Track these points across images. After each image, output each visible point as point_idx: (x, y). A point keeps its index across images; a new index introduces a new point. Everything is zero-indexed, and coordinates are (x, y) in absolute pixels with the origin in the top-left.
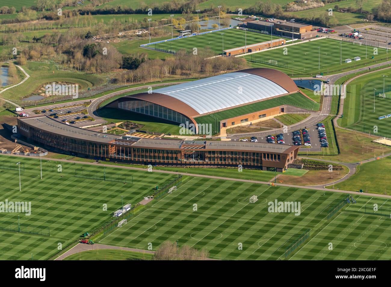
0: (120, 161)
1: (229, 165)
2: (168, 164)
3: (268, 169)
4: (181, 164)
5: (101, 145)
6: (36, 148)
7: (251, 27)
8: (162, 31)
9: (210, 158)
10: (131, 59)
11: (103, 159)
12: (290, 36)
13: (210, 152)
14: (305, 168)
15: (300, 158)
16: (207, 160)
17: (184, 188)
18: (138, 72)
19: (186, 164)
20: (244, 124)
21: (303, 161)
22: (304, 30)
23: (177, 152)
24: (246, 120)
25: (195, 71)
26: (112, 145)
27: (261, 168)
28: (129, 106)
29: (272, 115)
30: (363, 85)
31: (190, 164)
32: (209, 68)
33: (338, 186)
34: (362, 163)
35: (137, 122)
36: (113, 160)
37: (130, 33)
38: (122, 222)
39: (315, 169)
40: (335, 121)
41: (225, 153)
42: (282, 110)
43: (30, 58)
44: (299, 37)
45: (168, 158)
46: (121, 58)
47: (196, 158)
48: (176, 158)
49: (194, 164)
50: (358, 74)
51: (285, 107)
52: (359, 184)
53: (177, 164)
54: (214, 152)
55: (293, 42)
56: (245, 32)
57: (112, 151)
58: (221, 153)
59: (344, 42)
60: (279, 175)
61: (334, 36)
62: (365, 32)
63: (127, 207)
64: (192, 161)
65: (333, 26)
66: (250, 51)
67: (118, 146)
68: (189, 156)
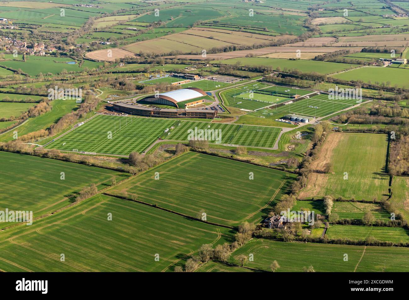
0: (155, 117)
1: (195, 117)
2: (173, 117)
3: (208, 118)
4: (178, 117)
5: (148, 111)
6: (123, 113)
7: (174, 76)
8: (143, 78)
9: (188, 115)
10: (139, 86)
11: (149, 116)
12: (192, 79)
13: (188, 113)
14: (220, 118)
15: (218, 115)
16: (187, 116)
17: (183, 124)
18: (143, 90)
19: (179, 117)
20: (192, 105)
21: (220, 116)
22: (196, 77)
23: (176, 113)
24: (192, 104)
25: (165, 90)
26: (152, 111)
27: (206, 118)
28: (149, 100)
29: (200, 102)
30: (226, 94)
31: (181, 117)
32: (169, 89)
33: (235, 123)
34: (240, 116)
35: (155, 105)
36: (153, 116)
37: (130, 78)
38: (169, 134)
39: (224, 118)
40: (223, 104)
41: (193, 113)
42: (203, 101)
43: (99, 86)
44: (194, 79)
45: (173, 115)
46: (135, 86)
47: (183, 115)
48: (176, 115)
49: (183, 117)
50: (222, 91)
51: (204, 100)
52: (242, 122)
53: (176, 117)
54: (189, 113)
55: (193, 81)
56: (174, 78)
57: (152, 113)
58: (192, 113)
59: (210, 81)
60: (212, 120)
61: (206, 79)
62: (216, 78)
63: (168, 129)
64: (182, 116)
65: (204, 76)
66: (180, 83)
67: (154, 111)
68: (179, 115)
